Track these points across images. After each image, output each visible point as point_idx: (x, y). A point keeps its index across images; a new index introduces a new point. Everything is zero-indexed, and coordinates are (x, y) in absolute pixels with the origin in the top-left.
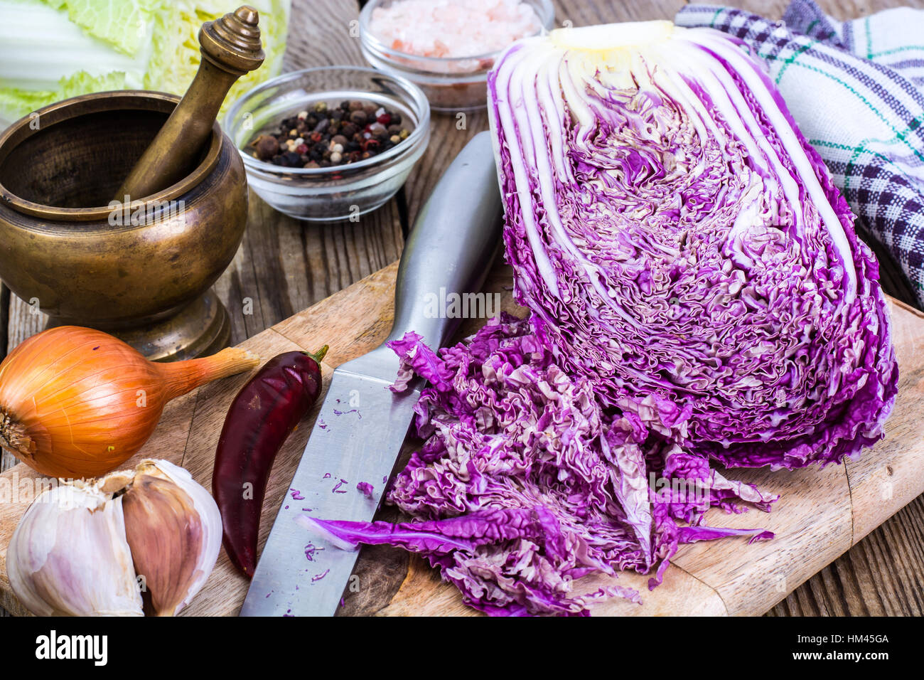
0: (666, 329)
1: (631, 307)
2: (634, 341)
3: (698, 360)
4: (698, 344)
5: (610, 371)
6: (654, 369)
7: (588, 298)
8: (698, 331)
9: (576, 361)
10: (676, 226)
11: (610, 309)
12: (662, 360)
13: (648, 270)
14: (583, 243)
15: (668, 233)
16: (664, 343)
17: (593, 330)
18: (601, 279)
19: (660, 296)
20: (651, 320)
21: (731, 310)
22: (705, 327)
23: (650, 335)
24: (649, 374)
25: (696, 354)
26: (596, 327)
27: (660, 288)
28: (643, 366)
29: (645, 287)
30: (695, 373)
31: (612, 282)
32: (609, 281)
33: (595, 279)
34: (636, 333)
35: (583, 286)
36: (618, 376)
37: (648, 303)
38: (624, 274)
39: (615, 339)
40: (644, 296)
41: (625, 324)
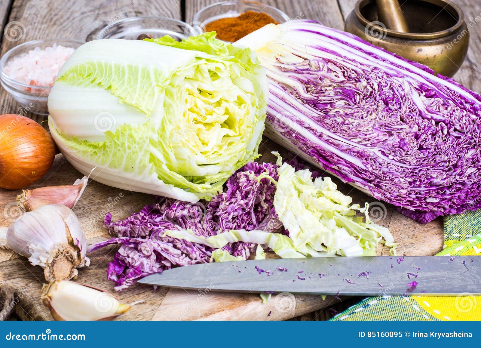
0: (424, 163)
1: (402, 160)
2: (411, 174)
3: (443, 171)
4: (440, 163)
5: (406, 193)
6: (426, 183)
7: (380, 164)
8: (438, 158)
9: (389, 195)
10: (393, 115)
11: (393, 164)
12: (428, 177)
13: (402, 140)
14: (359, 140)
15: (393, 119)
16: (425, 169)
17: (390, 177)
18: (383, 153)
19: (414, 149)
20: (415, 161)
21: (449, 142)
22: (440, 154)
23: (417, 168)
24: (424, 187)
25: (442, 168)
26: (390, 176)
27: (413, 146)
28: (420, 184)
29: (405, 148)
30: (445, 177)
31: (389, 152)
32: (386, 152)
33: (379, 154)
34: (410, 170)
35: (375, 160)
36: (410, 194)
37: (410, 154)
38: (393, 146)
39: (402, 178)
40: (407, 152)
41: (403, 169)
